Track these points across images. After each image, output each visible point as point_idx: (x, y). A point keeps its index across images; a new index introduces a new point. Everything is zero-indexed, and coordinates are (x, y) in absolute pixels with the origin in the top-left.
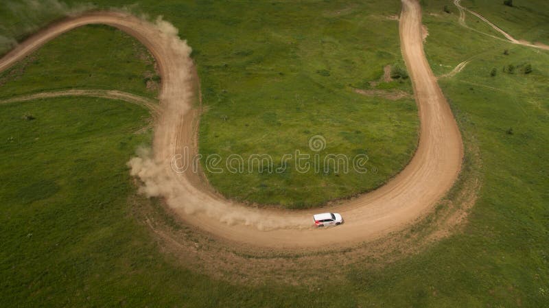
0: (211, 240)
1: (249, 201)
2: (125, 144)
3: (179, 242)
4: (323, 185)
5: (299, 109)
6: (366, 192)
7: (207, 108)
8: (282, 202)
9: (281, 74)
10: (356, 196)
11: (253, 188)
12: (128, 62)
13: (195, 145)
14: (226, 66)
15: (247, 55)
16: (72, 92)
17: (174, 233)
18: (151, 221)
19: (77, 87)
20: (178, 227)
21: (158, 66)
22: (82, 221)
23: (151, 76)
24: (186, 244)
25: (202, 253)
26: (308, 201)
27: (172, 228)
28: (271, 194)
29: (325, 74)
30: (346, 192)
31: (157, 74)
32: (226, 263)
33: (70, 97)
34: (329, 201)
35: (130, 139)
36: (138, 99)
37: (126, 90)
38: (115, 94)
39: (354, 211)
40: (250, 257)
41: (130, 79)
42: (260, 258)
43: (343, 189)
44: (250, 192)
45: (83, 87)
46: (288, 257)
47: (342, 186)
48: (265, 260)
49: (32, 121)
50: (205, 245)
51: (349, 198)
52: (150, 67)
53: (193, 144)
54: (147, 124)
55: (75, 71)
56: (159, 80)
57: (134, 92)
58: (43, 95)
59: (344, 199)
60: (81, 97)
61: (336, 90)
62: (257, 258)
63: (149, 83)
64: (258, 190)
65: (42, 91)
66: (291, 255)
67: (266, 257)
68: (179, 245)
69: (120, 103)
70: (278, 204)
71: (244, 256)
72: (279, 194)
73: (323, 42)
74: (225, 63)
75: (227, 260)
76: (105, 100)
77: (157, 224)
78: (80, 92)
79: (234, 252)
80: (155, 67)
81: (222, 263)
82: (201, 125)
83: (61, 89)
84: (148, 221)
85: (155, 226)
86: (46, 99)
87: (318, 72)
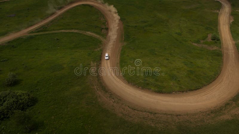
0: (119, 99)
1: (138, 85)
2: (90, 54)
3: (106, 98)
4: (172, 84)
5: (165, 49)
6: (191, 90)
7: (125, 44)
8: (152, 89)
9: (159, 32)
10: (186, 92)
11: (141, 80)
12: (96, 21)
13: (119, 58)
14: (136, 26)
15: (145, 22)
16: (73, 31)
17: (105, 94)
18: (96, 87)
19: (75, 29)
20: (106, 92)
21: (107, 23)
23: (104, 27)
24: (109, 99)
25: (115, 104)
26: (164, 90)
27: (104, 92)
28: (148, 84)
29: (180, 34)
30: (182, 89)
31: (107, 27)
32: (124, 110)
33: (72, 33)
34: (173, 92)
35: (93, 52)
36: (98, 36)
37: (94, 32)
38: (89, 33)
39: (185, 98)
40: (135, 110)
41: (96, 28)
42: (139, 111)
43: (181, 87)
44: (139, 82)
45: (77, 29)
46: (151, 113)
47: (180, 86)
48: (141, 112)
49: (58, 41)
50: (117, 101)
51: (183, 92)
52: (104, 23)
53: (118, 58)
54: (100, 47)
55: (75, 23)
56: (107, 29)
57: (97, 33)
58: (63, 31)
59: (181, 92)
60: (76, 33)
61: (184, 42)
62: (138, 111)
63: (103, 30)
64: (143, 81)
65: (62, 29)
66: (153, 112)
67: (141, 111)
68: (106, 99)
69: (91, 37)
70: (150, 89)
71: (132, 109)
72: (151, 85)
73: (181, 20)
74: (135, 25)
75: (125, 109)
76: (85, 35)
77: (98, 88)
78: (76, 31)
79: (128, 106)
80: (106, 24)
81: (123, 110)
82: (122, 50)
83: (69, 29)
84: (95, 87)
85: (97, 90)
86: (64, 32)
87: (176, 33)
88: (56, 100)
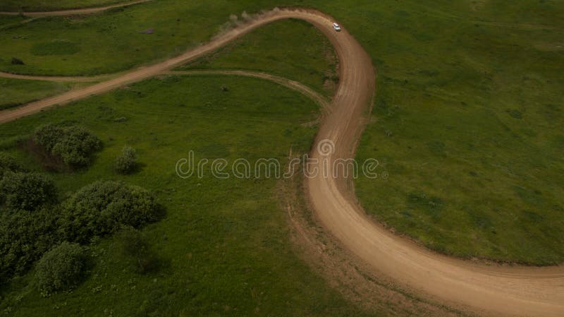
0: (338, 247)
1: (388, 223)
2: (291, 132)
3: (309, 238)
4: (473, 236)
5: (471, 146)
6: (526, 264)
7: (374, 120)
8: (422, 238)
9: (463, 103)
10: (511, 264)
11: (397, 213)
12: (314, 58)
13: (353, 152)
14: (406, 81)
15: (431, 75)
16: (262, 75)
17: (308, 228)
18: (291, 208)
19: (266, 72)
20: (312, 224)
21: (340, 67)
22: (237, 188)
23: (330, 75)
24: (314, 241)
25: (326, 256)
26: (450, 247)
27: (307, 222)
28: (412, 225)
29: (517, 115)
30: (499, 254)
31: (336, 75)
32: (345, 275)
33: (258, 79)
34: (474, 256)
35: (296, 129)
36: (312, 93)
37: (304, 84)
38: (295, 85)
39: (502, 279)
40: (370, 279)
41: (311, 74)
42: (380, 285)
43: (495, 249)
44: (392, 215)
45: (271, 72)
46: (408, 296)
47: (496, 246)
48: (384, 290)
49: (225, 93)
50: (332, 250)
51: (500, 262)
52: (332, 66)
53: (351, 151)
54: (315, 119)
55: (269, 58)
56: (337, 80)
57: (313, 87)
58: (240, 72)
59: (494, 261)
60: (267, 81)
61: (525, 137)
62: (377, 283)
63: (327, 81)
64: (401, 216)
65: (239, 69)
66: (413, 296)
67: (386, 287)
68: (308, 240)
69: (297, 94)
70: (417, 238)
71: (365, 276)
72: (421, 228)
73: (525, 79)
74: (405, 78)
75: (347, 273)
76: (285, 87)
77: (295, 213)
78: (267, 76)
79: (356, 268)
80: (337, 68)
81: (341, 273)
82: (363, 134)
83: (253, 70)
84: (289, 208)
85: (293, 215)
86: (242, 76)
87: (508, 111)
88: (201, 220)
